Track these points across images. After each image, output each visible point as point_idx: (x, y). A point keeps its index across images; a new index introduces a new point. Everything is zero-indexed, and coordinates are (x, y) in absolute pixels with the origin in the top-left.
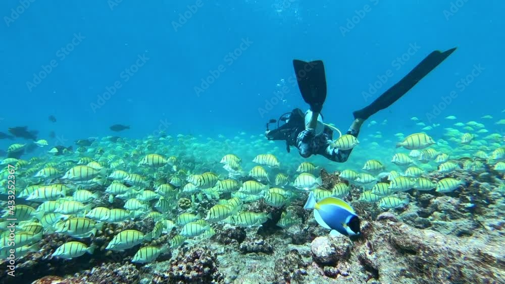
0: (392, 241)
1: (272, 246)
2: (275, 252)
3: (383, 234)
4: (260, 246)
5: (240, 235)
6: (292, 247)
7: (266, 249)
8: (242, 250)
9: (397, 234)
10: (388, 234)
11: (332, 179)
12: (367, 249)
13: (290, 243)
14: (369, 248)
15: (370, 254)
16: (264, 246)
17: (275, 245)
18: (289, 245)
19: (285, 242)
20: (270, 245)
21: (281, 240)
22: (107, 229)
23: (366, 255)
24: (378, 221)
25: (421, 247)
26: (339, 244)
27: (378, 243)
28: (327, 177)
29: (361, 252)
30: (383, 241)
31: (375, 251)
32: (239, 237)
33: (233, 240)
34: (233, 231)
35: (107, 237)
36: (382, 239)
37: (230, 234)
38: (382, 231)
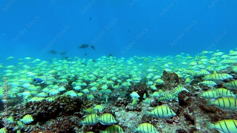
0: (201, 107)
1: (141, 108)
2: (142, 111)
3: (196, 103)
4: (135, 108)
5: (125, 102)
7: (138, 109)
8: (126, 109)
9: (204, 103)
10: (199, 103)
11: (170, 75)
12: (188, 110)
14: (189, 110)
15: (190, 112)
16: (137, 108)
17: (142, 107)
18: (149, 107)
19: (147, 106)
20: (139, 108)
21: (145, 105)
23: (187, 113)
24: (194, 96)
25: (217, 110)
26: (174, 108)
27: (194, 108)
28: (167, 74)
29: (185, 112)
30: (196, 106)
31: (192, 111)
32: (125, 103)
33: (122, 105)
34: (122, 101)
36: (196, 105)
38: (196, 102)
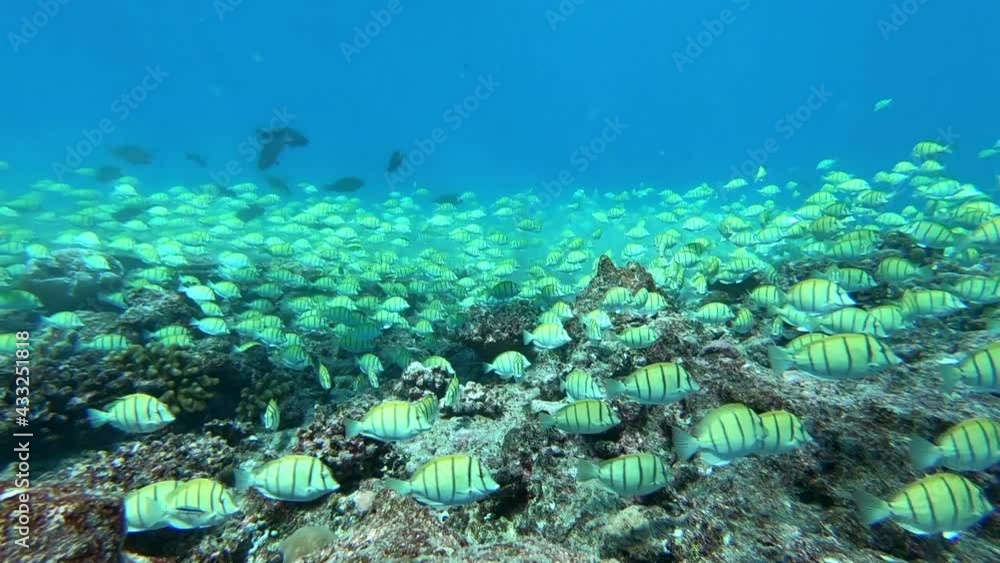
0: (723, 394)
1: (501, 403)
2: (507, 416)
3: (709, 382)
4: (479, 403)
5: (439, 383)
6: (539, 406)
7: (489, 410)
8: (442, 411)
9: (734, 381)
10: (718, 382)
11: (623, 277)
12: (678, 408)
13: (537, 398)
14: (681, 407)
15: (682, 416)
16: (486, 404)
17: (506, 400)
18: (535, 402)
19: (527, 397)
20: (496, 402)
21: (519, 392)
22: (168, 365)
23: (674, 419)
24: (702, 356)
25: (775, 403)
26: (627, 401)
27: (698, 398)
28: (613, 273)
29: (666, 414)
30: (708, 393)
31: (692, 411)
32: (437, 385)
33: (427, 392)
34: (426, 376)
35: (167, 381)
36: (707, 390)
37: (420, 381)
38: (709, 376)
